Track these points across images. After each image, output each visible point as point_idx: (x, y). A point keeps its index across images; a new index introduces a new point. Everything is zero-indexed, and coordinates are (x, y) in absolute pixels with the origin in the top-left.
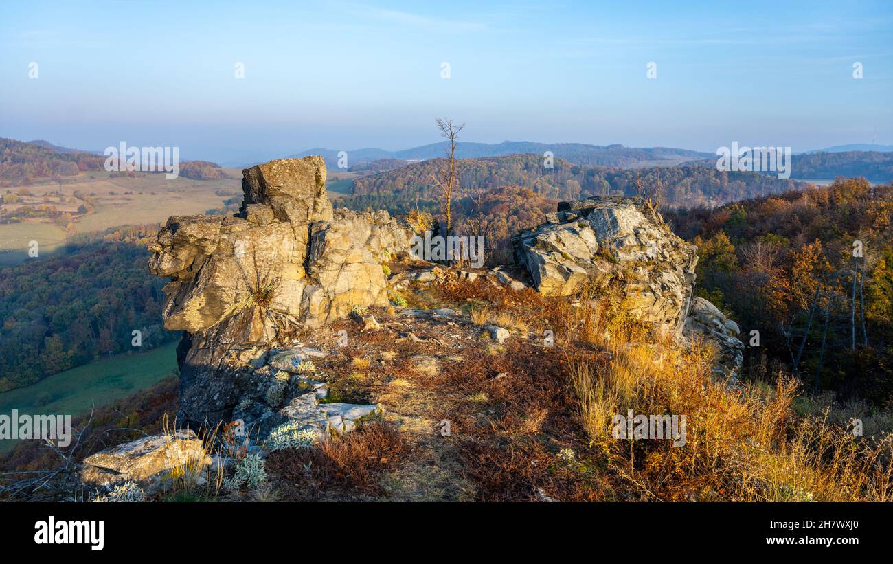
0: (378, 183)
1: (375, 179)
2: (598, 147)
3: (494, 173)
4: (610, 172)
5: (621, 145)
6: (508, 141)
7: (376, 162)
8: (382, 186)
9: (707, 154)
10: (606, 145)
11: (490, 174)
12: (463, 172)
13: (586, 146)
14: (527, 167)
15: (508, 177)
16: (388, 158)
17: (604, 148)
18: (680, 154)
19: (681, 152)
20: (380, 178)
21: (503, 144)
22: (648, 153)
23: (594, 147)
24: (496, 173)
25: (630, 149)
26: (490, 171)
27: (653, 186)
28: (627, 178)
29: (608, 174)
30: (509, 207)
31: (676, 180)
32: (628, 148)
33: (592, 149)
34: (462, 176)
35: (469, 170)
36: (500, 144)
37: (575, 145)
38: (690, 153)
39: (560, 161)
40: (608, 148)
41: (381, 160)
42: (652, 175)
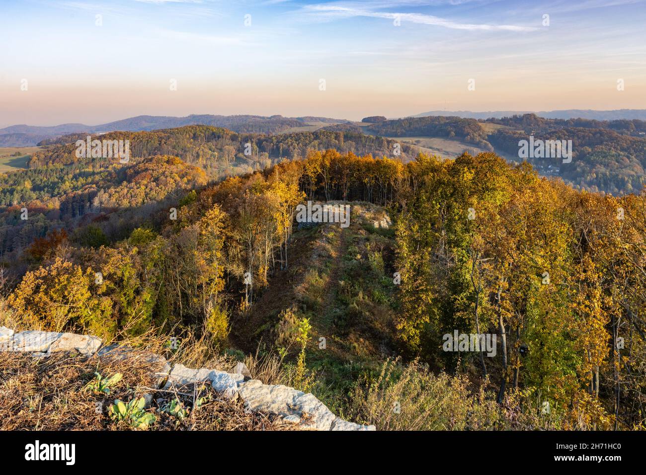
0: (54, 156)
1: (52, 153)
2: (263, 118)
3: (163, 143)
4: (260, 138)
5: (280, 116)
6: (193, 115)
7: (66, 136)
8: (58, 159)
9: (341, 120)
10: (270, 116)
11: (160, 144)
12: (136, 143)
13: (254, 117)
14: (195, 137)
15: (175, 146)
16: (78, 133)
17: (267, 118)
18: (323, 121)
19: (323, 120)
20: (57, 152)
21: (189, 117)
22: (299, 122)
23: (260, 117)
24: (165, 143)
25: (287, 118)
26: (161, 141)
27: (291, 147)
28: (272, 142)
29: (259, 139)
30: (152, 175)
31: (307, 142)
32: (286, 118)
33: (259, 119)
34: (135, 147)
35: (141, 141)
36: (187, 117)
37: (247, 116)
38: (330, 120)
39: (223, 130)
40: (270, 118)
41: (71, 135)
42: (291, 139)
